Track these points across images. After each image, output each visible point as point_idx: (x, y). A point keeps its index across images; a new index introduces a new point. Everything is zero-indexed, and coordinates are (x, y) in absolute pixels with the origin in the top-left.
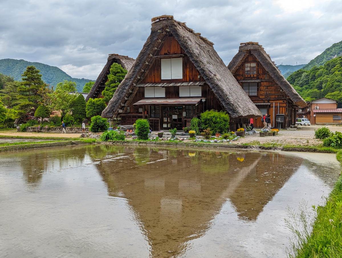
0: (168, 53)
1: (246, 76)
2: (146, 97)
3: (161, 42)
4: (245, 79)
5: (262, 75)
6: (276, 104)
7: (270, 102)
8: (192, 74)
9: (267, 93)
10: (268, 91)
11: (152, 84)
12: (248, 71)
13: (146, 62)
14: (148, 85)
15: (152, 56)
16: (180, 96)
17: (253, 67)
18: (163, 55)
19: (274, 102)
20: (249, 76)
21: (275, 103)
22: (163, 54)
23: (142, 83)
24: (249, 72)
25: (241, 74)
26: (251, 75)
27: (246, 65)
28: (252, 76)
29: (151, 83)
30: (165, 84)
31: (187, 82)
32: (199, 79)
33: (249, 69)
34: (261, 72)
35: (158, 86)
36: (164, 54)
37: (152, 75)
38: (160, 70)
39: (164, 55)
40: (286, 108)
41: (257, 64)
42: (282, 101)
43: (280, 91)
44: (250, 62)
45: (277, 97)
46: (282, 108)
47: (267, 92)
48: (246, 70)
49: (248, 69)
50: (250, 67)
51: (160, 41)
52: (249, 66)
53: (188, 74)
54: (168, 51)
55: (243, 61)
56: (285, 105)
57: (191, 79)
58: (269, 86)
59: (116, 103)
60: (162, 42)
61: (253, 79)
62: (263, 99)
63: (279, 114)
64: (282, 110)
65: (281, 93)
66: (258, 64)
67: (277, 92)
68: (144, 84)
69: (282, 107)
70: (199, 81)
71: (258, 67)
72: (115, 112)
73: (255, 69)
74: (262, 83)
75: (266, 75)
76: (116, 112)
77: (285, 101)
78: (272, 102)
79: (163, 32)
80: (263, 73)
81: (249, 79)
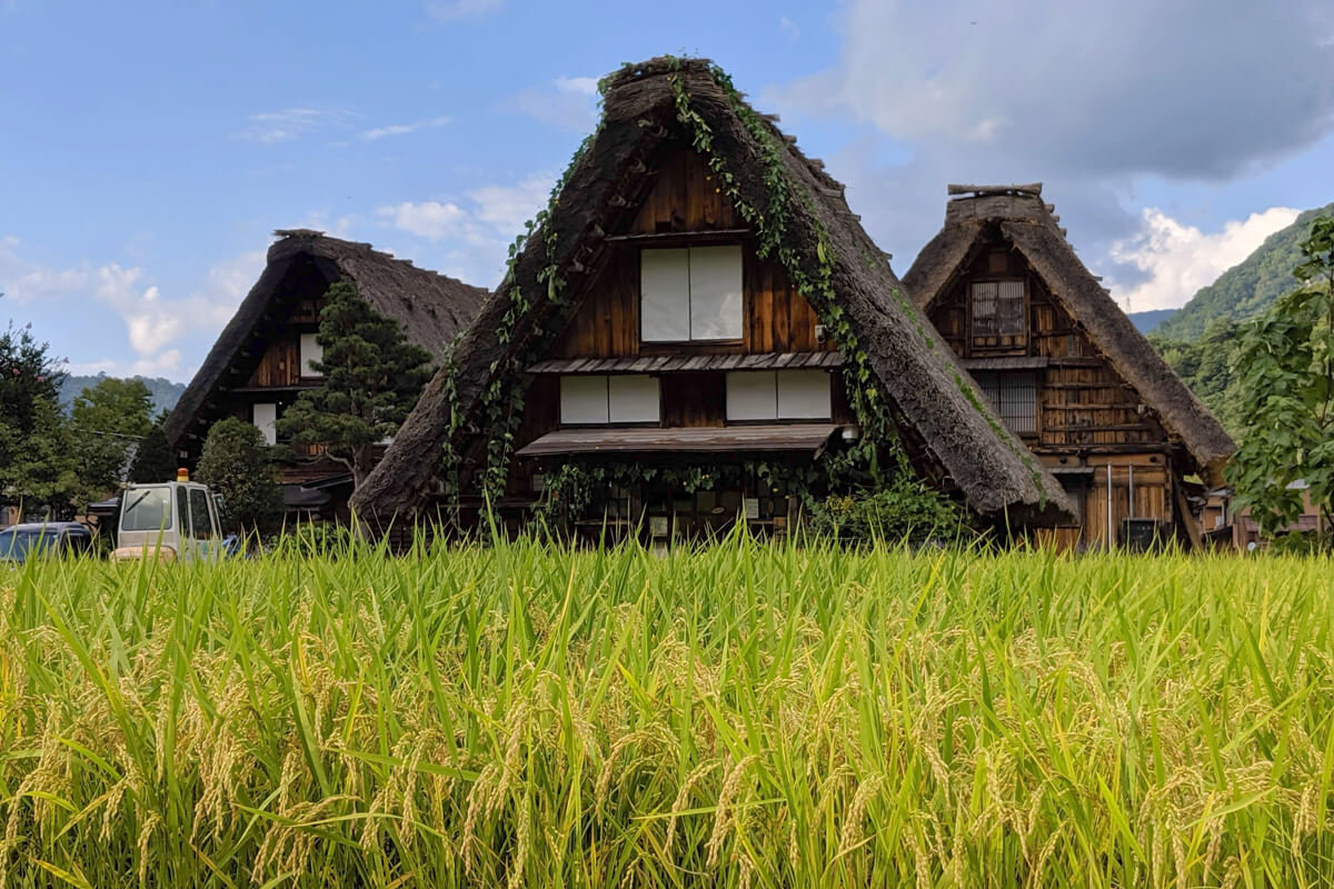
0: (673, 223)
1: (980, 341)
2: (565, 420)
3: (647, 172)
4: (974, 355)
5: (1053, 335)
6: (1119, 473)
7: (1093, 461)
8: (789, 318)
9: (1074, 423)
10: (1079, 410)
11: (598, 362)
12: (985, 319)
13: (574, 260)
14: (582, 366)
15: (603, 233)
16: (730, 417)
17: (1011, 302)
18: (650, 233)
19: (1110, 461)
20: (992, 342)
21: (1113, 466)
22: (653, 227)
23: (548, 357)
24: (991, 325)
25: (955, 331)
26: (999, 339)
27: (980, 289)
28: (1006, 342)
29: (596, 358)
30: (661, 360)
31: (763, 353)
32: (820, 338)
33: (993, 311)
34: (1045, 324)
35: (632, 368)
36: (657, 224)
37: (600, 321)
38: (635, 299)
39: (658, 231)
40: (1166, 491)
41: (1028, 287)
42: (1144, 460)
43: (1135, 411)
44: (996, 278)
45: (1121, 437)
46: (1148, 492)
47: (1074, 417)
48: (976, 314)
49: (987, 309)
50: (997, 299)
51: (641, 167)
52: (992, 297)
53: (767, 318)
54: (673, 213)
55: (963, 273)
56: (1158, 477)
57: (784, 339)
58: (1084, 388)
59: (430, 449)
60: (650, 173)
61: (1012, 353)
62: (1061, 450)
63: (1135, 516)
64: (1149, 497)
65: (1141, 420)
66: (1035, 284)
67: (1122, 417)
68: (561, 363)
69: (1149, 485)
70: (820, 351)
71: (1032, 298)
72: (421, 490)
73: (1020, 309)
74: (1053, 375)
75: (1072, 336)
76: (427, 491)
77: (1160, 457)
78: (1100, 461)
79: (656, 130)
80: (1056, 326)
81: (993, 358)
